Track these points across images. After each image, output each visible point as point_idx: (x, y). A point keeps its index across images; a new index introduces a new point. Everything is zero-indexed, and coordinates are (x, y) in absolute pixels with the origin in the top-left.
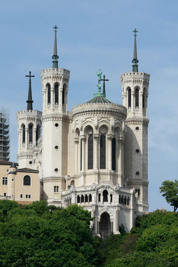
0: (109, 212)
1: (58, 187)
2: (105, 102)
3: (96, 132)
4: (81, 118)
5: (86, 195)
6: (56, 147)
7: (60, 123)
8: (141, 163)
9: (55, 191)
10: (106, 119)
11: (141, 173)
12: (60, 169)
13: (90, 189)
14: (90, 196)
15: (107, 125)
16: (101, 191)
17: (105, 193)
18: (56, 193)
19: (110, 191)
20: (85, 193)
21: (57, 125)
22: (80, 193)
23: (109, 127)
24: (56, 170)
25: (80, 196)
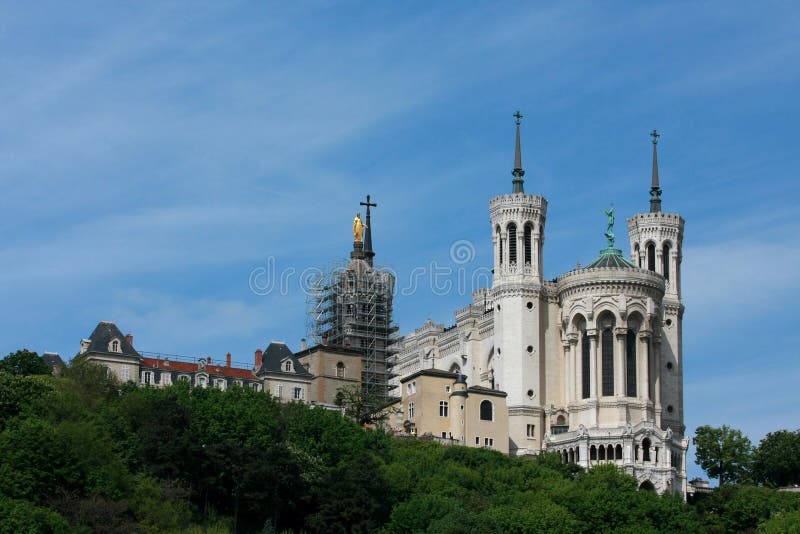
0: (653, 481)
1: (533, 426)
2: (622, 266)
3: (621, 324)
4: (590, 295)
5: (610, 446)
6: (530, 349)
7: (536, 302)
8: (677, 390)
9: (528, 434)
10: (639, 301)
11: (676, 408)
12: (537, 392)
13: (620, 434)
14: (619, 448)
15: (642, 312)
16: (640, 439)
17: (646, 444)
18: (531, 437)
19: (654, 440)
20: (606, 441)
21: (530, 305)
22: (597, 442)
23: (644, 316)
24: (530, 393)
25: (597, 447)
